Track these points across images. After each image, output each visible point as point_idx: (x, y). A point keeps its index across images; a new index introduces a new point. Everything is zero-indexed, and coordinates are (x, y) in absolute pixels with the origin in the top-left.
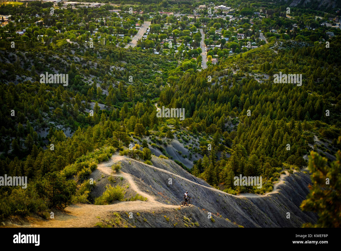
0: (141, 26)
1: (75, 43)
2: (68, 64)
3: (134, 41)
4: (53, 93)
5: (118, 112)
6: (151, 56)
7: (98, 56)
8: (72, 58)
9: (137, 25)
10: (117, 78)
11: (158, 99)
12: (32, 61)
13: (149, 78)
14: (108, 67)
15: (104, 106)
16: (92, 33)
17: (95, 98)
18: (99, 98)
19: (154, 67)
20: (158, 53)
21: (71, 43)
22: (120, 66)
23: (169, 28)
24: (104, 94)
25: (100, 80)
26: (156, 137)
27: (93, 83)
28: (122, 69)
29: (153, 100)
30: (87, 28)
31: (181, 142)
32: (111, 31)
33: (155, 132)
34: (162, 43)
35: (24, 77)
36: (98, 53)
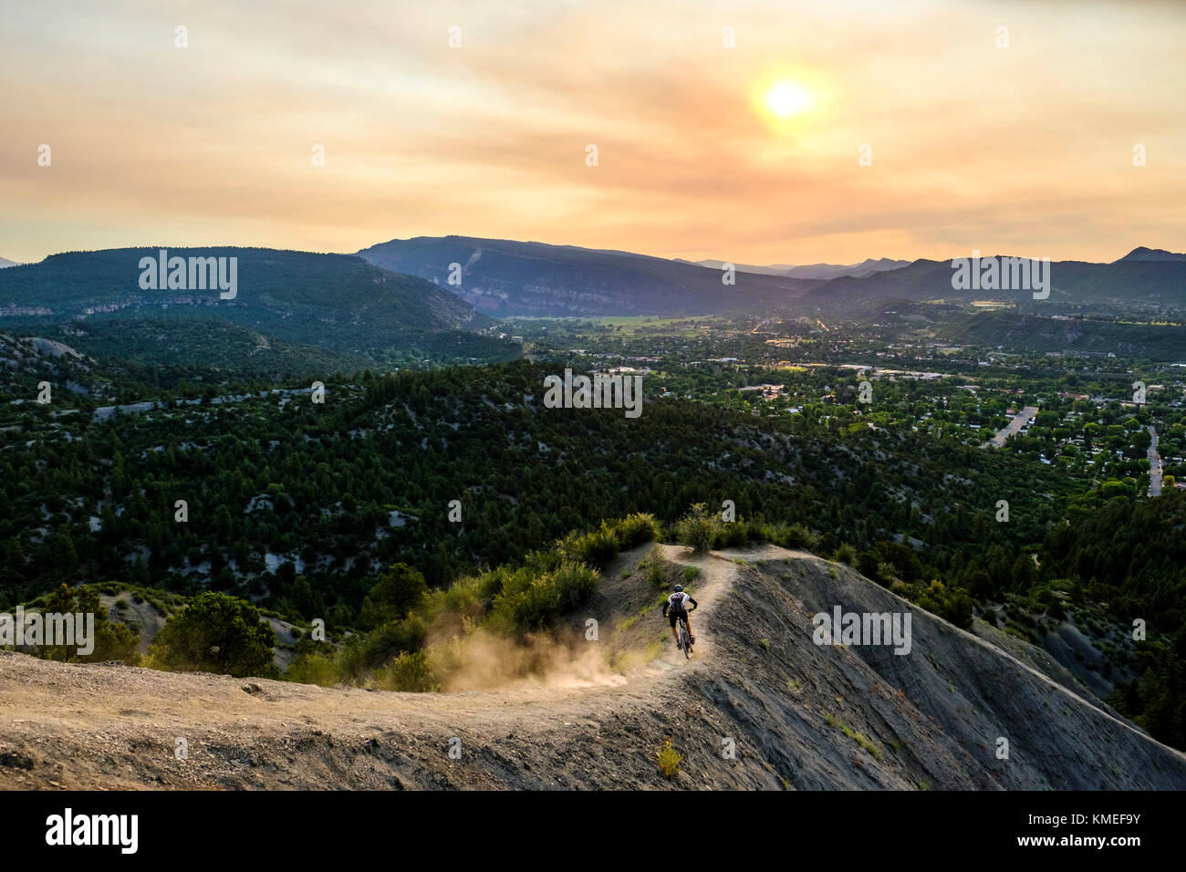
0: (1016, 414)
1: (881, 430)
2: (862, 462)
3: (1000, 439)
4: (825, 507)
5: (948, 558)
6: (1034, 465)
7: (923, 455)
8: (871, 453)
9: (1008, 411)
10: (955, 496)
11: (1039, 546)
12: (800, 450)
13: (1023, 504)
14: (941, 476)
15: (921, 543)
16: (918, 418)
17: (906, 528)
18: (913, 526)
19: (1036, 484)
20: (1048, 462)
21: (874, 428)
22: (963, 476)
23: (1077, 420)
24: (924, 521)
25: (921, 496)
26: (1021, 610)
27: (905, 499)
28: (969, 482)
29: (1028, 547)
30: (911, 410)
31: (1084, 632)
32: (956, 418)
33: (1019, 598)
34: (1060, 445)
35: (780, 474)
36: (923, 449)
